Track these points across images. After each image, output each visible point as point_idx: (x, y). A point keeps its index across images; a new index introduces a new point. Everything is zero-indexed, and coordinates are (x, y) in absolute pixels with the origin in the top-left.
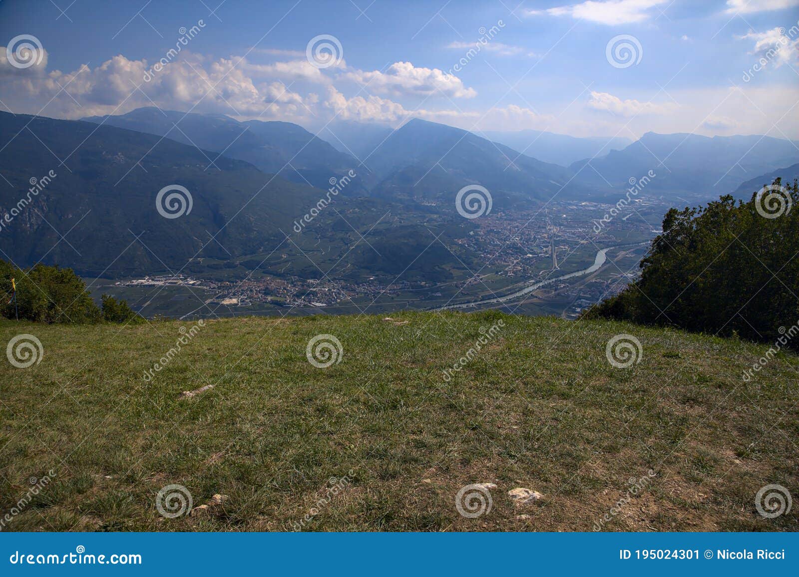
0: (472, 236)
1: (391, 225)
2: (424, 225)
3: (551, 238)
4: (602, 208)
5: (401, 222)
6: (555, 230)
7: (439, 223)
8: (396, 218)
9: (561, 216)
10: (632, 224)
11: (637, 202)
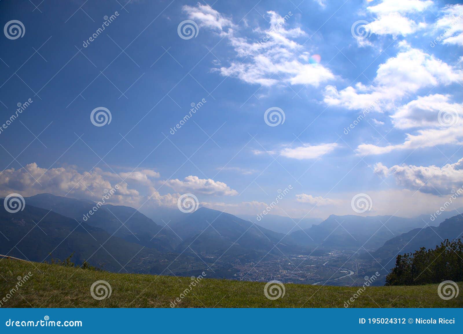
0: (235, 277)
1: (187, 270)
2: (207, 270)
3: (283, 277)
4: (311, 259)
5: (193, 268)
6: (285, 272)
7: (216, 269)
8: (190, 265)
9: (287, 264)
10: (329, 267)
11: (330, 254)
